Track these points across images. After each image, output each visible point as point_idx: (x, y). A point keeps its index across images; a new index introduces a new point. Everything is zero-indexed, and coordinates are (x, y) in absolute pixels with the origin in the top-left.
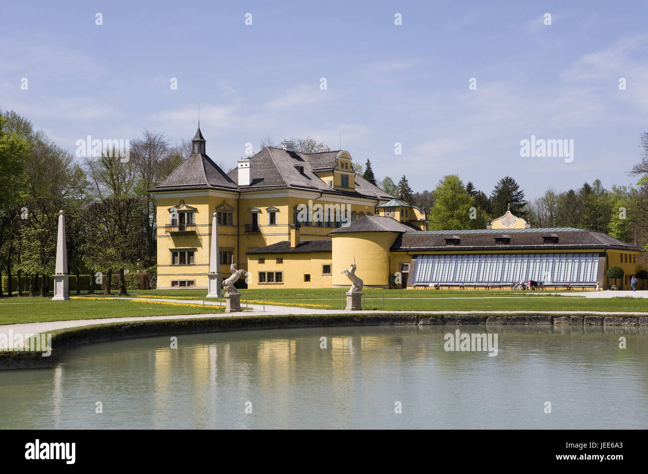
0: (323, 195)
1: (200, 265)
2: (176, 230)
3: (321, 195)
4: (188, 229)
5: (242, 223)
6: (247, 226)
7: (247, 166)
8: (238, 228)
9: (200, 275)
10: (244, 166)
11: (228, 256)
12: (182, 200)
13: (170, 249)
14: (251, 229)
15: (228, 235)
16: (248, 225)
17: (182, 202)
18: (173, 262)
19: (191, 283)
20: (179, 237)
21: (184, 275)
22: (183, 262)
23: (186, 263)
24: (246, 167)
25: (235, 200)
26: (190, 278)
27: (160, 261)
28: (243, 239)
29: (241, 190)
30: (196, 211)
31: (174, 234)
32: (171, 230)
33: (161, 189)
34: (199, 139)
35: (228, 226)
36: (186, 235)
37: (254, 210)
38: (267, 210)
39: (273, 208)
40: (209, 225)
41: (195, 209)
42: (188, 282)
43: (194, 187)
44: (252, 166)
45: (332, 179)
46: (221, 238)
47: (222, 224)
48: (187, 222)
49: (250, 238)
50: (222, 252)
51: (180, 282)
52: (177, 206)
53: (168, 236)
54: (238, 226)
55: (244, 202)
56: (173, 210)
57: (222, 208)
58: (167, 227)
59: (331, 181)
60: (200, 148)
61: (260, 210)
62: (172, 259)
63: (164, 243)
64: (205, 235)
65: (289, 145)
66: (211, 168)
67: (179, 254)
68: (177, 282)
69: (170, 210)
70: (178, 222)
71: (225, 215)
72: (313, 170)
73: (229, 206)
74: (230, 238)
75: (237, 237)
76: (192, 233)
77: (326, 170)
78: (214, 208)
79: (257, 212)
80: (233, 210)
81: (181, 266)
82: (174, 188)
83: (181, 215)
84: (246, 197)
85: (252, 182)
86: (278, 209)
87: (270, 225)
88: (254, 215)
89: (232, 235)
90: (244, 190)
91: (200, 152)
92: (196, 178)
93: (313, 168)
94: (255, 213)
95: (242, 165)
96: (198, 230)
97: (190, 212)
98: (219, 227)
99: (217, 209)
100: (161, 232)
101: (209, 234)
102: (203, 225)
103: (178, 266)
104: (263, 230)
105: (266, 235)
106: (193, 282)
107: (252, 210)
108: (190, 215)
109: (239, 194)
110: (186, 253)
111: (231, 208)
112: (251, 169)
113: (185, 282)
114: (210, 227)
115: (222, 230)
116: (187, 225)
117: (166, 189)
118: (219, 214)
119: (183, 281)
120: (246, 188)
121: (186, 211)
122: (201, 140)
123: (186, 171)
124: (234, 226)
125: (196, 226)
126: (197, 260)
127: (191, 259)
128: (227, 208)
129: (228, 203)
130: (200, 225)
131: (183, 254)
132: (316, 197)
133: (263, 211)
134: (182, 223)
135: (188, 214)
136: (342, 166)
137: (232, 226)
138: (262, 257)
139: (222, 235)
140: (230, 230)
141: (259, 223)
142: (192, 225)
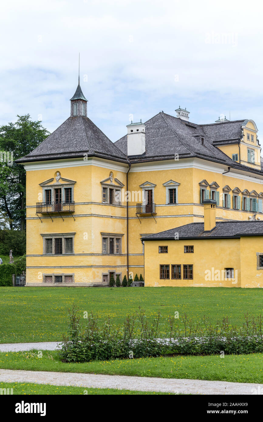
0: (231, 169)
1: (80, 255)
2: (51, 209)
3: (229, 168)
4: (65, 208)
5: (132, 203)
6: (139, 206)
7: (139, 131)
8: (127, 208)
9: (81, 267)
10: (135, 131)
11: (115, 244)
12: (58, 172)
13: (43, 235)
14: (143, 211)
15: (116, 217)
16: (140, 204)
17: (58, 174)
18: (48, 251)
19: (69, 278)
21: (61, 267)
22: (59, 251)
23: (63, 252)
24: (137, 132)
25: (124, 173)
26: (68, 272)
27: (30, 249)
28: (134, 223)
29: (131, 161)
30: (76, 186)
31: (48, 215)
32: (44, 210)
33: (31, 158)
34: (79, 98)
35: (115, 206)
36: (62, 217)
37: (148, 186)
38: (165, 185)
39: (172, 182)
40: (92, 203)
41: (74, 183)
42: (66, 276)
43: (73, 154)
44: (144, 131)
45: (237, 152)
46: (106, 220)
47: (109, 203)
48: (63, 198)
49: (142, 222)
50: (107, 238)
51: (55, 276)
52: (52, 180)
53: (40, 218)
54: (127, 206)
55: (135, 176)
56: (46, 185)
57: (108, 183)
58: (39, 206)
59: (236, 155)
60: (80, 108)
61: (155, 186)
62: (44, 247)
63: (35, 227)
64: (87, 215)
65: (184, 113)
66: (94, 133)
67: (53, 240)
68: (52, 276)
69: (42, 185)
70: (53, 199)
71: (111, 190)
72: (214, 142)
73: (116, 180)
74: (118, 220)
75: (126, 221)
76: (70, 214)
77: (230, 142)
78: (99, 182)
79: (152, 188)
80: (121, 186)
81: (57, 255)
82: (47, 157)
83: (58, 191)
84: (138, 170)
85: (144, 151)
86: (180, 184)
87: (168, 204)
88: (150, 194)
89: (121, 218)
90: (136, 160)
91: (81, 113)
92: (76, 144)
93: (213, 140)
94: (150, 189)
95: (132, 131)
96: (78, 210)
97: (68, 186)
98: (104, 207)
99: (102, 183)
100: (31, 213)
101: (93, 215)
102: (84, 204)
103: (53, 256)
104: (159, 211)
105: (163, 217)
106: (71, 276)
107: (145, 186)
108: (69, 191)
109: (130, 167)
110: (63, 240)
111: (119, 183)
112: (144, 135)
113: (61, 276)
114: (93, 206)
115: (108, 210)
116: (64, 204)
117: (38, 158)
118: (105, 189)
119: (59, 275)
120: (138, 158)
121: (62, 185)
122: (81, 98)
123: (63, 136)
124: (123, 207)
125: (75, 204)
126: (77, 248)
127: (70, 247)
128: (114, 183)
129: (115, 177)
130: (81, 204)
131: (59, 240)
132: (223, 171)
133: (159, 186)
134: (58, 201)
135: (65, 189)
136: (248, 137)
137: (121, 206)
138: (164, 244)
139: (108, 217)
140: (118, 211)
141: (154, 203)
142: (71, 203)
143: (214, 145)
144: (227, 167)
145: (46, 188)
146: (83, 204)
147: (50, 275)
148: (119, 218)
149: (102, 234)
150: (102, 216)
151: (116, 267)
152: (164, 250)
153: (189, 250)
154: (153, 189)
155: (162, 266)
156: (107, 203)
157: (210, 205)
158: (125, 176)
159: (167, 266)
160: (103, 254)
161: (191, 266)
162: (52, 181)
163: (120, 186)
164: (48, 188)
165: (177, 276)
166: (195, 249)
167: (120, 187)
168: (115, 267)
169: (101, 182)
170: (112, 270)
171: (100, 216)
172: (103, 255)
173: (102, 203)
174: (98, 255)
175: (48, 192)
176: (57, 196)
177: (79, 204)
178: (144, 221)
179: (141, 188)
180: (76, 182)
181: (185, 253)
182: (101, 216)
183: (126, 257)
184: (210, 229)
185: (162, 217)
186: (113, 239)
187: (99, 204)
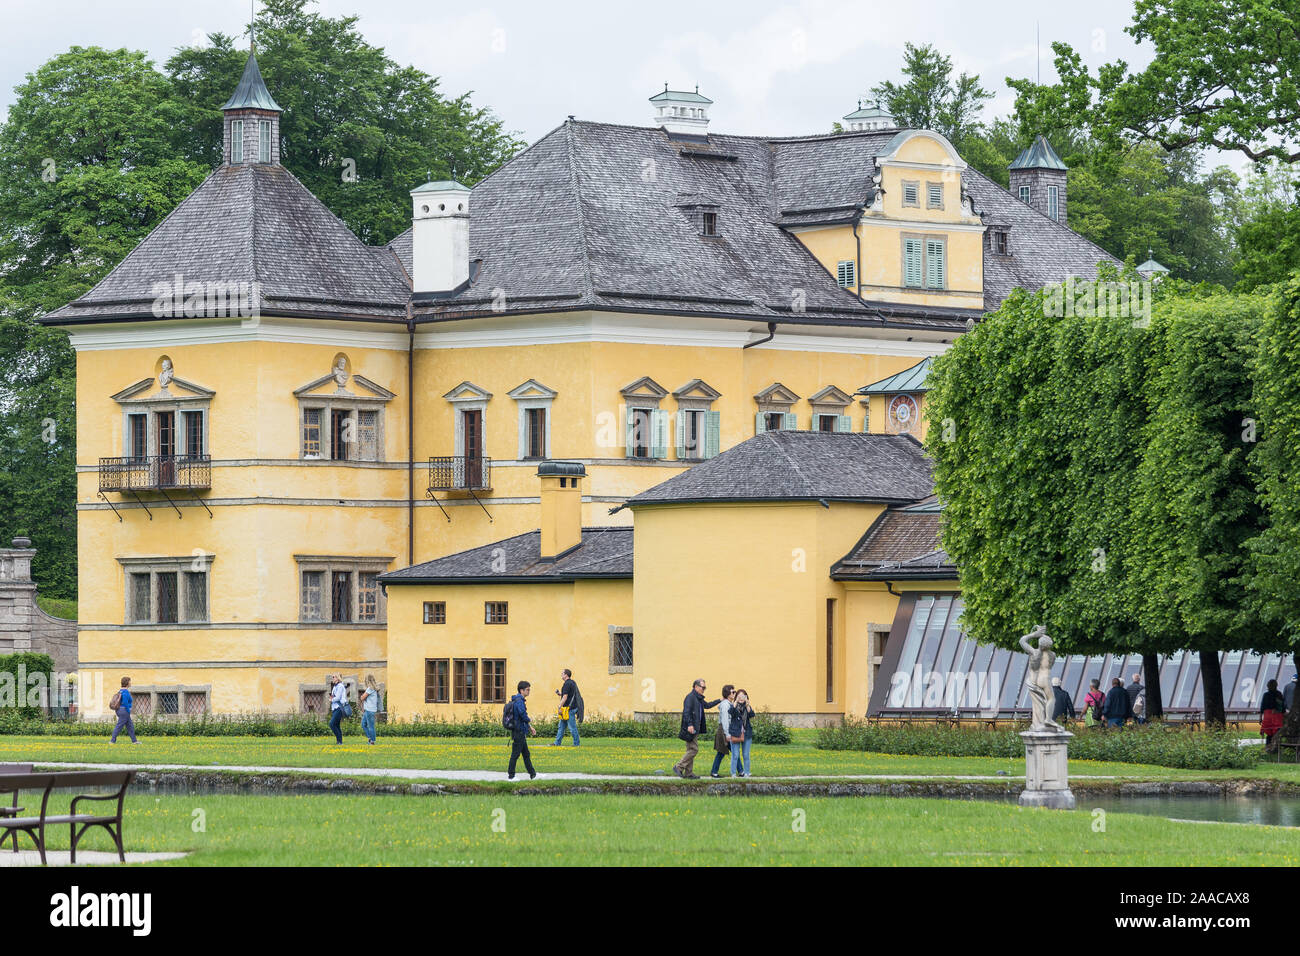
0: (780, 327)
1: (226, 626)
2: (143, 479)
3: (774, 328)
4: (184, 477)
5: (423, 454)
6: (442, 463)
7: (444, 213)
8: (411, 469)
9: (229, 665)
10: (435, 211)
11: (358, 589)
12: (165, 357)
13: (124, 562)
14: (458, 481)
15: (359, 503)
16: (448, 460)
17: (165, 363)
18: (139, 610)
19: (197, 696)
20: (155, 512)
21: (173, 665)
22: (168, 616)
23: (181, 617)
24: (440, 213)
25: (399, 353)
26: (192, 681)
28: (429, 518)
29: (417, 312)
30: (214, 404)
31: (135, 498)
32: (125, 481)
33: (88, 312)
34: (247, 105)
35: (358, 464)
36: (176, 503)
37: (468, 397)
38: (515, 395)
39: (534, 387)
40: (260, 462)
41: (209, 397)
42: (188, 694)
44: (465, 210)
45: (852, 257)
46: (318, 514)
47: (329, 457)
48: (180, 447)
49: (454, 517)
50: (323, 572)
51: (160, 694)
52: (147, 384)
53: (113, 507)
54: (411, 464)
55: (434, 361)
56: (132, 400)
57: (330, 391)
58: (108, 467)
59: (850, 266)
60: (250, 139)
61: (489, 398)
62: (128, 600)
63: (101, 534)
64: (245, 502)
65: (682, 109)
66: (291, 224)
67: (154, 579)
68: (149, 694)
69: (122, 398)
70: (152, 448)
71: (340, 416)
72: (785, 214)
73: (360, 381)
74: (370, 513)
75: (405, 512)
76: (198, 495)
77: (830, 218)
78: (287, 393)
79: (481, 406)
80: (383, 398)
81: (164, 628)
82: (133, 310)
83: (165, 419)
84: (441, 341)
85: (465, 277)
86: (556, 393)
87: (525, 459)
88: (472, 419)
89: (381, 504)
90: (431, 311)
91: (251, 156)
92: (220, 266)
93: (785, 205)
94: (474, 407)
95: (426, 208)
96: (222, 482)
97: (194, 406)
98: (308, 471)
99: (298, 395)
100: (88, 487)
101: (261, 501)
102: (237, 463)
103: (153, 628)
104: (500, 481)
105: (510, 501)
106: (202, 694)
107: (460, 399)
108: (195, 420)
109: (412, 331)
110: (180, 578)
111: (376, 388)
112: (463, 222)
113: (176, 694)
114: (261, 472)
115: (332, 480)
116: (181, 462)
117: (107, 311)
118: (312, 414)
119: (170, 690)
120: (438, 304)
121: (177, 402)
122: (255, 104)
123: (190, 236)
124: (390, 466)
125: (213, 464)
126: (218, 604)
127: (199, 603)
128: (352, 391)
129: (356, 370)
130: (227, 464)
131: (168, 580)
132: (747, 338)
133: (501, 400)
134: (166, 451)
135: (188, 414)
136: (910, 196)
137: (381, 465)
138: (436, 595)
139: (323, 503)
140: (368, 483)
141: (485, 454)
142: (202, 462)
143: (782, 228)
144: (765, 325)
145: (132, 410)
146: (233, 463)
147: (145, 691)
148: (372, 504)
149: (300, 559)
150: (300, 503)
151: (358, 666)
152: (436, 613)
153: (498, 613)
154: (483, 407)
155: (431, 664)
156: (323, 457)
157: (558, 481)
158: (404, 361)
159: (444, 663)
160: (304, 625)
161: (501, 664)
162: (149, 387)
163: (374, 397)
164: (139, 411)
165: (466, 694)
166: (512, 613)
167: (378, 402)
168: (356, 665)
169: (294, 393)
171: (289, 502)
172: (302, 627)
173: (300, 461)
174: (284, 626)
175: (138, 421)
177: (224, 464)
178: (459, 513)
179: (451, 403)
180: (214, 394)
181: (486, 623)
182: (298, 502)
184: (553, 554)
185: (506, 501)
186: (348, 574)
187: (288, 463)
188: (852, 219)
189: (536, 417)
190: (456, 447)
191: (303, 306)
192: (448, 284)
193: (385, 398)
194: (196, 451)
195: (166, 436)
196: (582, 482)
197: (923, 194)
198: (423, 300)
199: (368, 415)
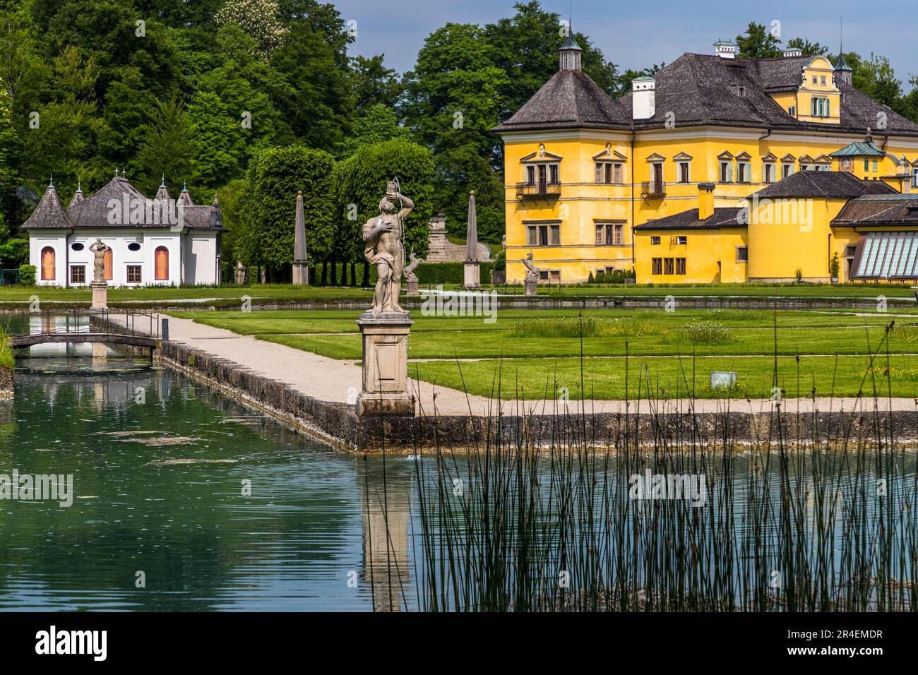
0: (772, 131)
1: (567, 246)
2: (534, 191)
3: (770, 132)
4: (550, 190)
5: (638, 180)
6: (645, 184)
7: (646, 88)
8: (633, 186)
9: (569, 261)
11: (614, 232)
12: (542, 144)
13: (525, 222)
14: (652, 190)
15: (615, 199)
16: (648, 183)
17: (542, 147)
18: (532, 239)
19: (556, 273)
20: (538, 204)
21: (546, 261)
22: (544, 243)
23: (549, 243)
24: (643, 88)
25: (629, 142)
26: (555, 268)
27: (510, 239)
28: (639, 205)
29: (635, 127)
30: (562, 162)
31: (530, 198)
32: (526, 191)
33: (510, 127)
35: (614, 185)
36: (547, 200)
37: (656, 159)
38: (676, 158)
39: (684, 155)
40: (581, 184)
41: (560, 160)
42: (552, 272)
43: (558, 124)
44: (654, 87)
45: (794, 104)
46: (602, 204)
47: (604, 182)
48: (549, 179)
49: (650, 205)
50: (602, 225)
52: (534, 155)
53: (521, 202)
54: (633, 184)
55: (643, 145)
56: (528, 161)
57: (604, 157)
58: (520, 187)
59: (793, 108)
60: (571, 61)
61: (664, 159)
62: (527, 236)
63: (515, 212)
64: (576, 199)
65: (726, 48)
66: (588, 93)
67: (538, 228)
69: (524, 160)
70: (537, 179)
71: (608, 166)
72: (766, 88)
73: (615, 153)
74: (618, 203)
75: (630, 203)
76: (555, 197)
77: (785, 89)
78: (590, 157)
81: (542, 247)
82: (529, 126)
83: (542, 168)
84: (645, 137)
85: (654, 113)
86: (692, 157)
87: (680, 183)
88: (658, 167)
89: (623, 200)
90: (641, 126)
91: (572, 67)
92: (563, 109)
93: (765, 85)
94: (659, 163)
95: (638, 87)
96: (565, 192)
97: (554, 163)
98: (597, 187)
99: (595, 159)
100: (511, 194)
101: (582, 199)
102: (572, 185)
103: (538, 247)
104: (669, 190)
105: (674, 198)
106: (558, 272)
107: (653, 160)
108: (554, 168)
109: (634, 134)
110: (549, 228)
111: (620, 156)
112: (653, 92)
113: (547, 272)
114: (581, 188)
115: (605, 191)
116: (549, 184)
117: (518, 127)
118: (599, 165)
120: (644, 124)
121: (547, 162)
122: (573, 47)
124: (625, 185)
125: (562, 185)
126: (564, 239)
127: (557, 237)
128: (612, 157)
129: (614, 149)
130: (568, 185)
131: (543, 230)
132: (760, 136)
133: (669, 160)
134: (542, 180)
135: (551, 166)
136: (815, 81)
137: (623, 185)
138: (656, 234)
139: (603, 199)
140: (618, 192)
141: (663, 180)
142: (557, 183)
143: (766, 94)
144: (766, 130)
145: (528, 165)
146: (570, 185)
148: (619, 200)
149: (595, 221)
150: (595, 199)
151: (616, 261)
152: (657, 241)
153: (683, 241)
154: (662, 163)
155: (654, 260)
156: (602, 182)
157: (704, 190)
158: (630, 145)
159: (660, 259)
161: (684, 260)
163: (620, 159)
164: (531, 165)
165: (670, 271)
166: (689, 240)
167: (621, 161)
168: (614, 260)
169: (593, 158)
170: (609, 264)
171: (591, 199)
172: (596, 246)
173: (595, 183)
174: (590, 246)
175: (531, 169)
176: (541, 174)
177: (566, 185)
178: (653, 204)
179: (649, 161)
180: (562, 158)
181: (678, 244)
183: (631, 249)
184: (705, 218)
185: (672, 198)
186: (611, 226)
187: (591, 184)
188: (794, 91)
189: (684, 167)
190: (651, 178)
191: (597, 124)
192: (647, 116)
193: (623, 159)
194: (555, 181)
195: (542, 175)
196: (714, 191)
197: (819, 80)
198: (638, 122)
199: (618, 166)
